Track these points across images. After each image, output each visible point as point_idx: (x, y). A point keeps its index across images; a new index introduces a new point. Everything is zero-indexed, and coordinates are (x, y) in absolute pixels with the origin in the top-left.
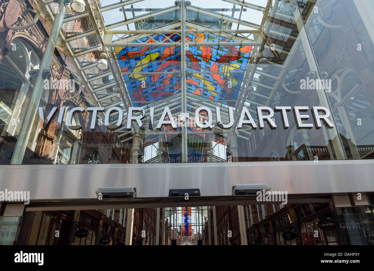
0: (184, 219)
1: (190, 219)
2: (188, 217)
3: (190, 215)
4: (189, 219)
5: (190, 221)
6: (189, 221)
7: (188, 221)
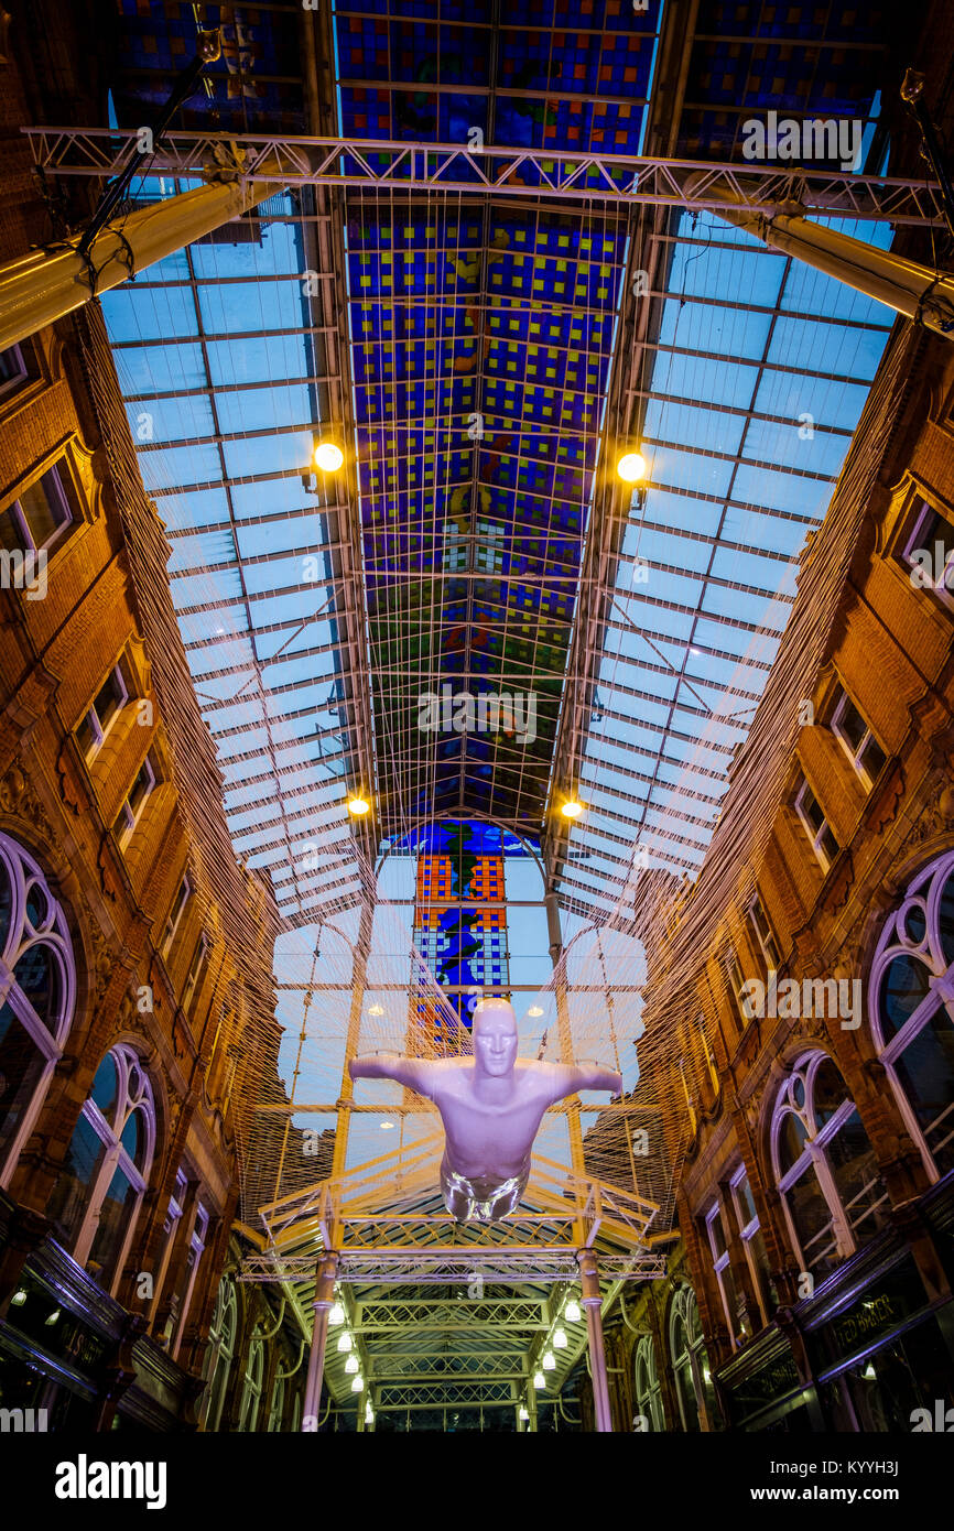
0: (432, 949)
1: (496, 955)
2: (476, 936)
3: (494, 918)
4: (488, 949)
5: (496, 969)
6: (481, 969)
7: (474, 963)
